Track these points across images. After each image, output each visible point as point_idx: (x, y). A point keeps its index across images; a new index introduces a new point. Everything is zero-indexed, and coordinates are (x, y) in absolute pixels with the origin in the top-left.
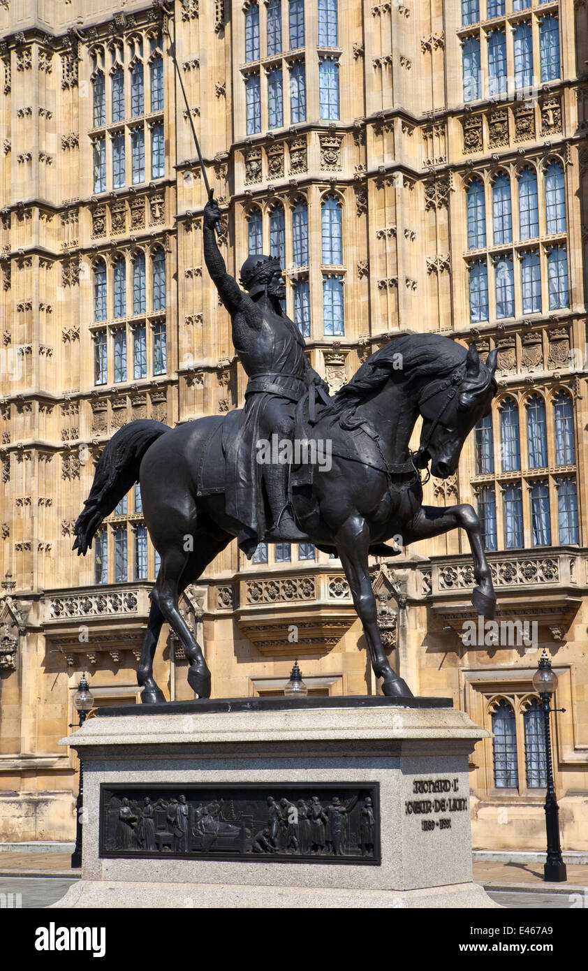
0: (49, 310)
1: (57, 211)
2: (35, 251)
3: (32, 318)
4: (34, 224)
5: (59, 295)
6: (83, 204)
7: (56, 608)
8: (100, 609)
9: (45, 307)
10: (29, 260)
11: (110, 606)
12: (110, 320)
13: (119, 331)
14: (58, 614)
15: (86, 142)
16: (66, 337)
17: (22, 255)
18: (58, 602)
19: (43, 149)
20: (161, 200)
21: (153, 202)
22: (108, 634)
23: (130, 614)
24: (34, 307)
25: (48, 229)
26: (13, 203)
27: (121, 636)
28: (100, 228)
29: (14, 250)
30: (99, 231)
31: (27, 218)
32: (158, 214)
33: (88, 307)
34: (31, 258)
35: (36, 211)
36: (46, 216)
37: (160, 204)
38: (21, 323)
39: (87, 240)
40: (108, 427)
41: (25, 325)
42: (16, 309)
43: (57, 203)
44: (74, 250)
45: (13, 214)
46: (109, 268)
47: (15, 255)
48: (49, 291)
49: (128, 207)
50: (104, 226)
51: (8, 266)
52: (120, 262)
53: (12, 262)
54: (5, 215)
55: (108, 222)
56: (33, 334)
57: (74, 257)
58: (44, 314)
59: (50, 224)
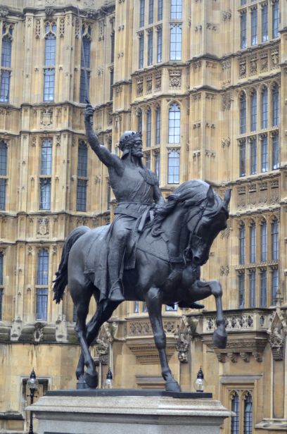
0: (213, 127)
1: (219, 61)
3: (200, 133)
4: (202, 71)
5: (221, 117)
6: (233, 56)
7: (209, 324)
8: (233, 326)
9: (210, 125)
11: (238, 323)
12: (248, 133)
13: (253, 140)
14: (210, 328)
15: (237, 15)
16: (224, 145)
17: (195, 92)
18: (210, 320)
19: (210, 21)
20: (277, 53)
21: (273, 54)
22: (237, 342)
23: (249, 329)
24: (202, 126)
25: (213, 74)
26: (191, 58)
27: (244, 343)
29: (191, 89)
30: (243, 74)
31: (199, 67)
32: (275, 62)
33: (236, 125)
34: (200, 93)
35: (204, 62)
36: (211, 65)
37: (277, 55)
38: (195, 136)
39: (236, 80)
40: (246, 204)
41: (197, 138)
42: (192, 127)
43: (220, 56)
44: (227, 87)
45: (191, 64)
46: (247, 98)
47: (192, 92)
48: (213, 114)
49: (259, 57)
50: (245, 70)
51: (188, 99)
52: (253, 94)
53: (191, 96)
54: (187, 66)
55: (248, 67)
56: (202, 143)
57: (228, 92)
58: (209, 131)
59: (214, 71)
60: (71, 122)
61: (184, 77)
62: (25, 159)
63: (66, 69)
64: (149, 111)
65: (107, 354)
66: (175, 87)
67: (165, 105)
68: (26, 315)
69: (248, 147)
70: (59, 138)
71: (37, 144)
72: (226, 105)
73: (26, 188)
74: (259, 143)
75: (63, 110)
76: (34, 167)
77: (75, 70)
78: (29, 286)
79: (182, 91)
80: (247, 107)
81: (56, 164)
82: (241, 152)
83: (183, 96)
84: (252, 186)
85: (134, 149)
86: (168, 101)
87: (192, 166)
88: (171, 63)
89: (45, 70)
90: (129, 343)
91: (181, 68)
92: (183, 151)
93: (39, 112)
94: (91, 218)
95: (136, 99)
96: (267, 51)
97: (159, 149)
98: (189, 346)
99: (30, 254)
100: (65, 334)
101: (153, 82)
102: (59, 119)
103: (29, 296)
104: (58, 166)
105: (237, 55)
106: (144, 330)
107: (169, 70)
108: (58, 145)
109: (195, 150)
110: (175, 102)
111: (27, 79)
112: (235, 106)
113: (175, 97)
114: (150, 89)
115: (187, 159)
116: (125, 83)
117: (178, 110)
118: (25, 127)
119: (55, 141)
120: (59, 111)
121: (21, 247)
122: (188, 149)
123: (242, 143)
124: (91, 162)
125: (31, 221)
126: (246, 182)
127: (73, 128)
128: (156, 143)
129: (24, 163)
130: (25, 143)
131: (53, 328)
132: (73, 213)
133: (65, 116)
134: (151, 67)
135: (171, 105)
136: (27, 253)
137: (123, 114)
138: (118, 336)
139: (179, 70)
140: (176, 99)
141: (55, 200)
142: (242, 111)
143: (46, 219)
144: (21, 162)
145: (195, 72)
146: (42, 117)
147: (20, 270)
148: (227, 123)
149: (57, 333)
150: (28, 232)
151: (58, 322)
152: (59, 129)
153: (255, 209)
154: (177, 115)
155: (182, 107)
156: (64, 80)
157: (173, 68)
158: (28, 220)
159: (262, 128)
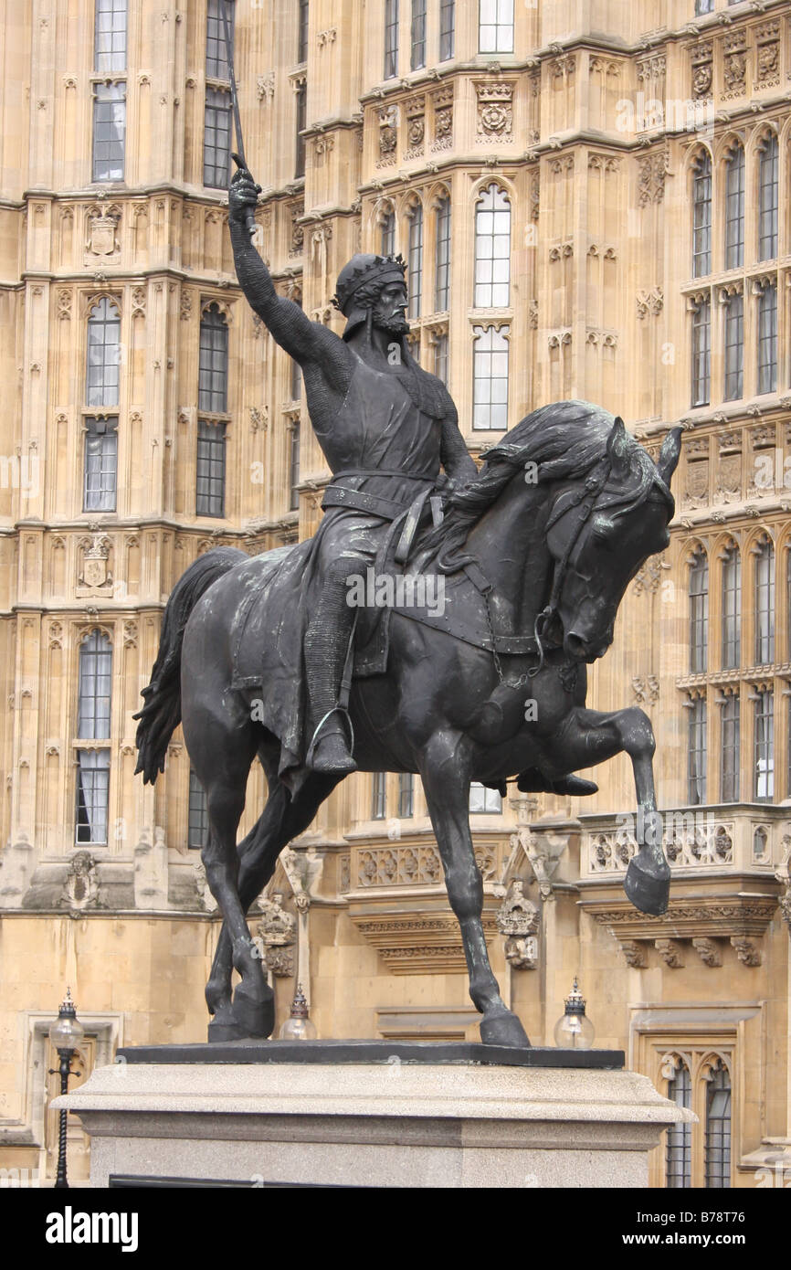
0: (610, 256)
1: (630, 53)
2: (581, 140)
3: (573, 275)
4: (578, 85)
5: (633, 226)
6: (674, 38)
7: (600, 850)
9: (601, 251)
10: (571, 156)
12: (718, 275)
13: (732, 298)
14: (603, 863)
16: (643, 312)
17: (557, 149)
18: (603, 841)
22: (685, 905)
23: (720, 867)
24: (577, 253)
25: (610, 93)
26: (545, 48)
27: (705, 909)
28: (704, 86)
29: (545, 141)
30: (703, 92)
31: (570, 72)
33: (679, 250)
34: (572, 154)
35: (584, 57)
36: (606, 67)
38: (557, 286)
40: (711, 491)
41: (563, 290)
42: (546, 259)
43: (631, 42)
44: (654, 133)
45: (544, 65)
46: (716, 167)
47: (547, 149)
48: (611, 219)
49: (751, 41)
50: (710, 81)
51: (535, 172)
52: (735, 154)
53: (543, 163)
54: (533, 71)
55: (718, 71)
56: (576, 307)
57: (655, 148)
58: (598, 267)
59: (613, 83)
60: (176, 244)
61: (521, 104)
62: (40, 358)
63: (161, 83)
64: (417, 209)
65: (290, 944)
66: (494, 136)
67: (463, 189)
68: (45, 829)
69: (716, 316)
70: (140, 293)
71: (74, 313)
72: (652, 187)
73: (41, 446)
74: (750, 305)
75: (153, 209)
76: (64, 383)
77: (189, 84)
78: (52, 742)
79: (515, 147)
80: (713, 196)
81: (132, 374)
82: (695, 333)
83: (520, 163)
84: (730, 434)
85: (381, 309)
86: (474, 178)
87: (545, 376)
88: (482, 62)
89: (96, 84)
90: (355, 909)
91: (511, 76)
92: (517, 330)
93: (79, 215)
94: (240, 536)
95: (375, 174)
96: (776, 21)
97: (446, 324)
98: (538, 918)
99: (56, 645)
100: (164, 888)
101: (427, 120)
102: (141, 237)
103: (52, 771)
104: (139, 381)
105: (687, 36)
106: (401, 870)
107: (476, 84)
108: (138, 314)
109: (556, 327)
110: (493, 182)
111: (42, 113)
112: (679, 190)
113: (493, 166)
114: (417, 141)
115: (532, 356)
116: (342, 125)
117: (506, 206)
118: (38, 262)
119: (129, 304)
120: (142, 210)
121: (27, 624)
122: (534, 324)
123: (699, 304)
124: (240, 365)
125: (59, 544)
126: (711, 422)
127: (183, 264)
128: (437, 308)
129: (35, 369)
130: (38, 308)
131: (129, 867)
132: (187, 521)
133: (158, 228)
134: (421, 74)
135: (484, 190)
136: (47, 643)
137: (335, 221)
138: (323, 888)
139: (507, 83)
140: (498, 173)
141: (129, 483)
142: (700, 206)
143: (106, 540)
144: (27, 369)
145: (554, 88)
146: (89, 229)
147: (26, 695)
148: (654, 246)
149: (141, 883)
150: (48, 579)
151: (143, 850)
152: (141, 267)
153: (737, 506)
154: (502, 222)
155: (515, 196)
156: (153, 117)
157: (488, 78)
158: (49, 542)
159: (761, 258)
